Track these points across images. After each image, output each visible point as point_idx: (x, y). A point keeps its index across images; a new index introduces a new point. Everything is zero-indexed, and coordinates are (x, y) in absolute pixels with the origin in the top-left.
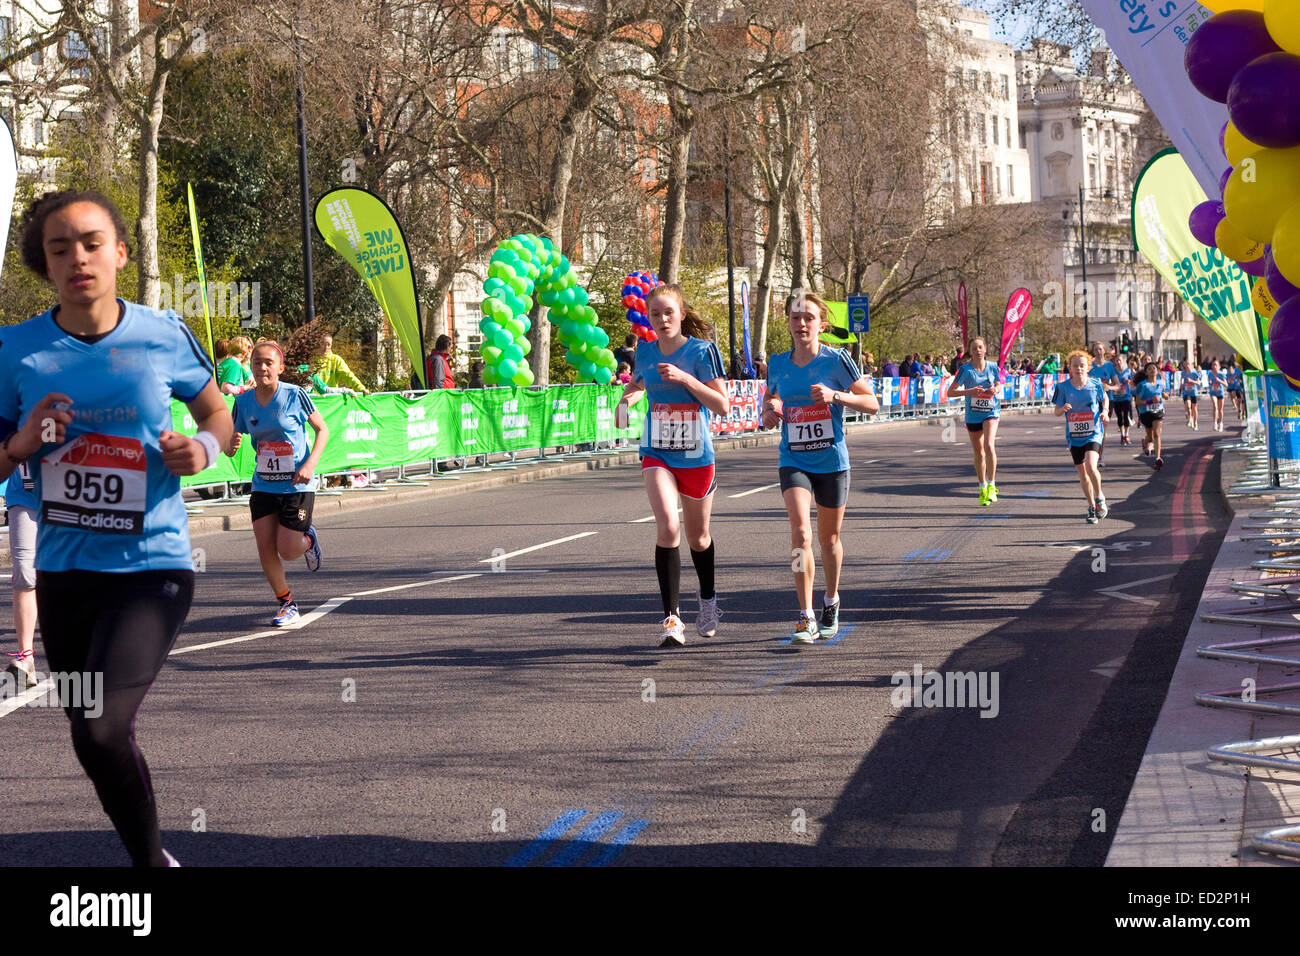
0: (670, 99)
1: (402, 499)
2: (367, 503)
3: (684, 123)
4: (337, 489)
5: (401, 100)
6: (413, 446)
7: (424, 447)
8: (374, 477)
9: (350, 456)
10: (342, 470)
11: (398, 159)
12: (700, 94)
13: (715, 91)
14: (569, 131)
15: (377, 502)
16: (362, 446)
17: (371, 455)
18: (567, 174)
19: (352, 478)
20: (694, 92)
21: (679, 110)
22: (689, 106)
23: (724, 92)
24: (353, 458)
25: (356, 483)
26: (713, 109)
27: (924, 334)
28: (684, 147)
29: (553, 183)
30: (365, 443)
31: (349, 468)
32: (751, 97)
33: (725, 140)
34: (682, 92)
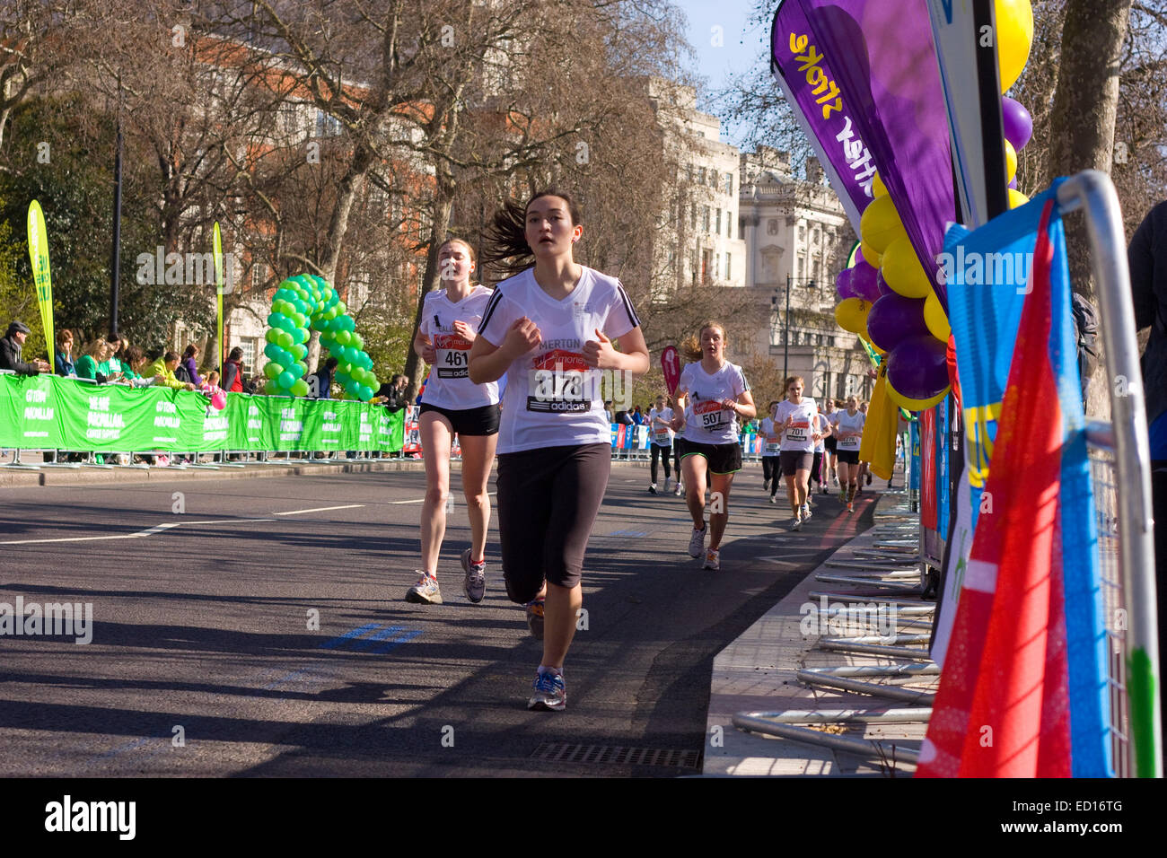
0: (437, 169)
1: (197, 477)
2: (170, 477)
3: (449, 191)
4: (144, 465)
5: (199, 153)
6: (207, 437)
7: (216, 438)
8: (173, 458)
9: (155, 439)
10: (149, 450)
11: (193, 204)
12: (464, 167)
13: (477, 165)
14: (348, 191)
15: (178, 477)
16: (167, 432)
17: (172, 440)
18: (343, 227)
19: (157, 458)
20: (459, 164)
21: (444, 179)
22: (452, 177)
23: (485, 166)
24: (159, 441)
25: (159, 463)
26: (475, 181)
27: (642, 394)
28: (447, 211)
29: (330, 233)
30: (170, 429)
31: (154, 449)
32: (508, 173)
33: (482, 209)
34: (447, 164)
